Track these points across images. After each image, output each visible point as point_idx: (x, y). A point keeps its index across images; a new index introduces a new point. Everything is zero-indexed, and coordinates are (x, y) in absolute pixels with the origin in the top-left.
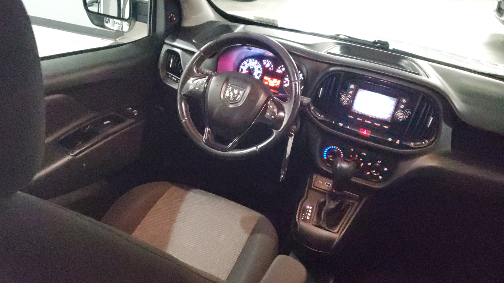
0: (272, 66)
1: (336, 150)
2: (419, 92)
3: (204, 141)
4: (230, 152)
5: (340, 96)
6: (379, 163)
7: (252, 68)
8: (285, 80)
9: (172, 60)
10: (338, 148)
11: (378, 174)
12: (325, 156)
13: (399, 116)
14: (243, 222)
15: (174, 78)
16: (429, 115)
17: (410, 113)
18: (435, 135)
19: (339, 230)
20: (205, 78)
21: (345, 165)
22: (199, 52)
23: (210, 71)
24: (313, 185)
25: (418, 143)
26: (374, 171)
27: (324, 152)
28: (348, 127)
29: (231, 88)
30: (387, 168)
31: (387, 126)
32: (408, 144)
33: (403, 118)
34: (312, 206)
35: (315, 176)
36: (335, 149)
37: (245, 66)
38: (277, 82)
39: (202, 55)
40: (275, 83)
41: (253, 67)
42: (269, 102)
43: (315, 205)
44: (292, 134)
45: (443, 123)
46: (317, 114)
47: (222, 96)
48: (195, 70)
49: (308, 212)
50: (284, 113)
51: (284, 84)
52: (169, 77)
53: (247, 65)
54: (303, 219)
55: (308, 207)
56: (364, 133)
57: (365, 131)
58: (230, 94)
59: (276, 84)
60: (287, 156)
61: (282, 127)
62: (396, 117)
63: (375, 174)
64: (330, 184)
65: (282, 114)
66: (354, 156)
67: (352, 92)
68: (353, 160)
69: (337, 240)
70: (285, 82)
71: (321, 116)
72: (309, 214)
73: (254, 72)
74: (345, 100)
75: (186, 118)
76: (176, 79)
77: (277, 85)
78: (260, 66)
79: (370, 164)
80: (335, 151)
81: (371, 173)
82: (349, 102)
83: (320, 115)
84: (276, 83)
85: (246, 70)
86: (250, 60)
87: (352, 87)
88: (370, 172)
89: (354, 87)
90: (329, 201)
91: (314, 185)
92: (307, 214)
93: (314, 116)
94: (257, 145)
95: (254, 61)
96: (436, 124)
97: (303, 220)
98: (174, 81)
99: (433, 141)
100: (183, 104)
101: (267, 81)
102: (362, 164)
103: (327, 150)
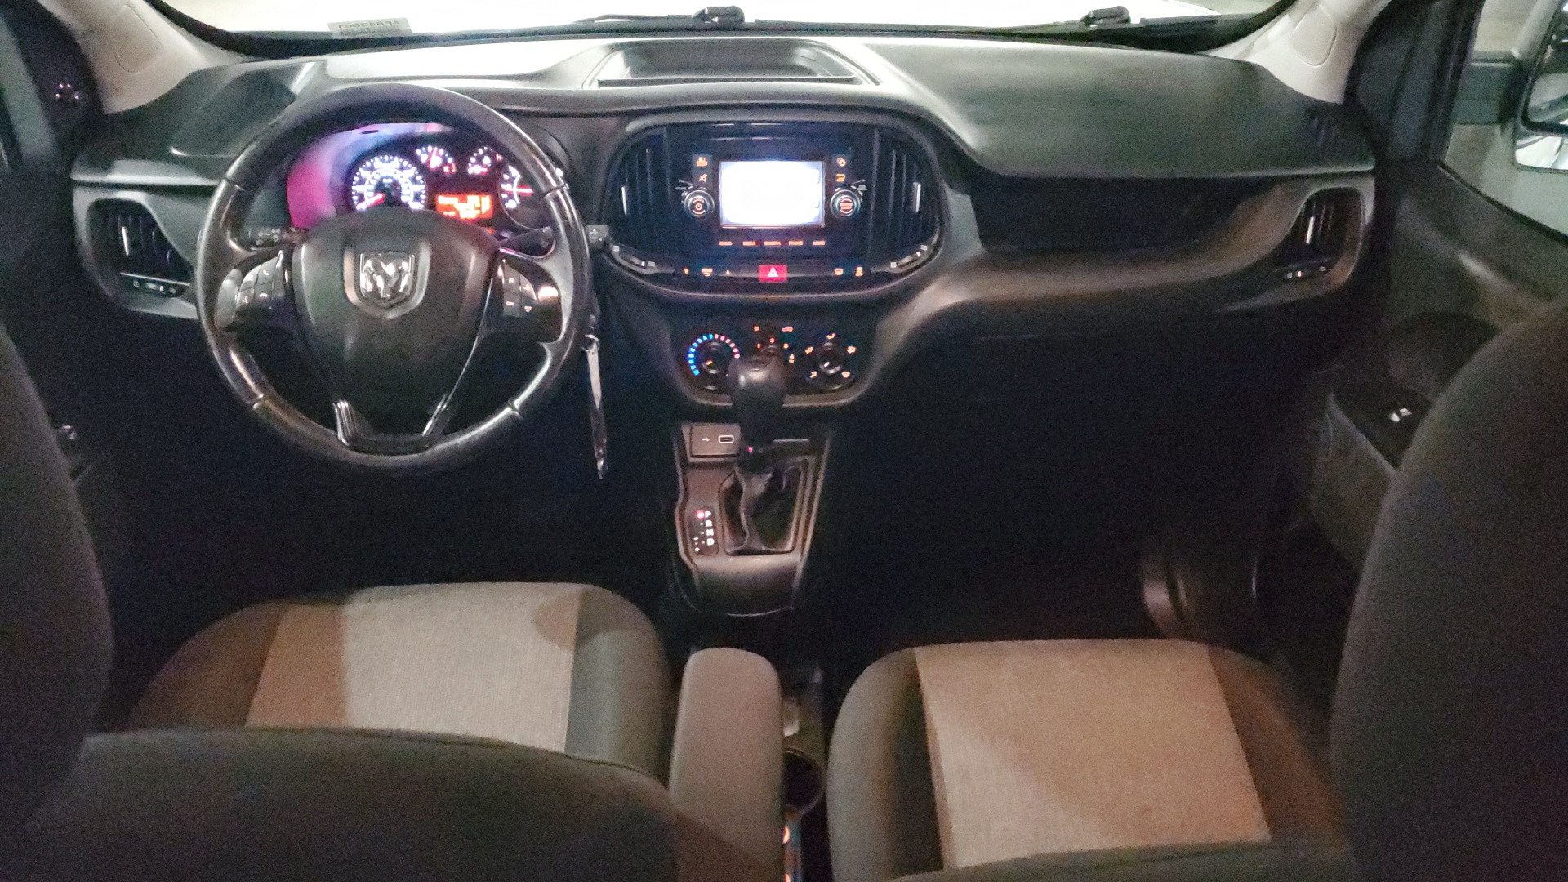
0: (450, 160)
1: (715, 344)
2: (869, 128)
3: (344, 441)
4: (438, 448)
5: (678, 197)
6: (832, 341)
7: (390, 181)
8: (503, 191)
9: (124, 231)
10: (720, 335)
11: (838, 369)
12: (693, 367)
13: (841, 205)
14: (543, 624)
15: (152, 286)
16: (910, 180)
17: (866, 189)
18: (938, 229)
19: (795, 541)
20: (277, 258)
21: (757, 375)
22: (224, 185)
23: (273, 231)
24: (689, 456)
25: (906, 260)
26: (827, 364)
27: (687, 359)
28: (728, 273)
29: (369, 263)
30: (854, 345)
31: (821, 240)
32: (886, 270)
33: (853, 207)
34: (709, 508)
35: (685, 430)
36: (714, 340)
37: (367, 183)
38: (481, 202)
39: (240, 192)
40: (477, 209)
41: (392, 178)
42: (500, 272)
43: (716, 505)
44: (591, 336)
45: (948, 191)
46: (636, 261)
47: (352, 296)
48: (234, 245)
49: (705, 528)
50: (554, 285)
51: (506, 201)
52: (137, 289)
53: (373, 178)
54: (697, 549)
55: (700, 515)
56: (771, 275)
57: (773, 270)
58: (374, 283)
59: (480, 209)
60: (598, 403)
61: (564, 329)
62: (835, 211)
63: (832, 372)
64: (732, 437)
65: (546, 293)
66: (765, 343)
67: (705, 176)
68: (769, 355)
69: (799, 572)
70: (505, 196)
71: (647, 264)
72: (710, 532)
73: (400, 194)
74: (697, 202)
75: (261, 396)
76: (161, 288)
77: (484, 211)
78: (412, 171)
79: (810, 350)
80: (714, 347)
81: (820, 373)
82: (708, 204)
83: (643, 264)
84: (478, 205)
85: (372, 194)
86: (377, 162)
87: (702, 162)
88: (816, 368)
89: (707, 162)
90: (748, 479)
91: (691, 452)
92: (702, 533)
93: (630, 270)
94: (509, 401)
95: (389, 161)
96: (932, 196)
97: (700, 553)
98: (155, 292)
99: (938, 244)
100: (235, 358)
101: (450, 208)
102: (792, 357)
103: (693, 350)
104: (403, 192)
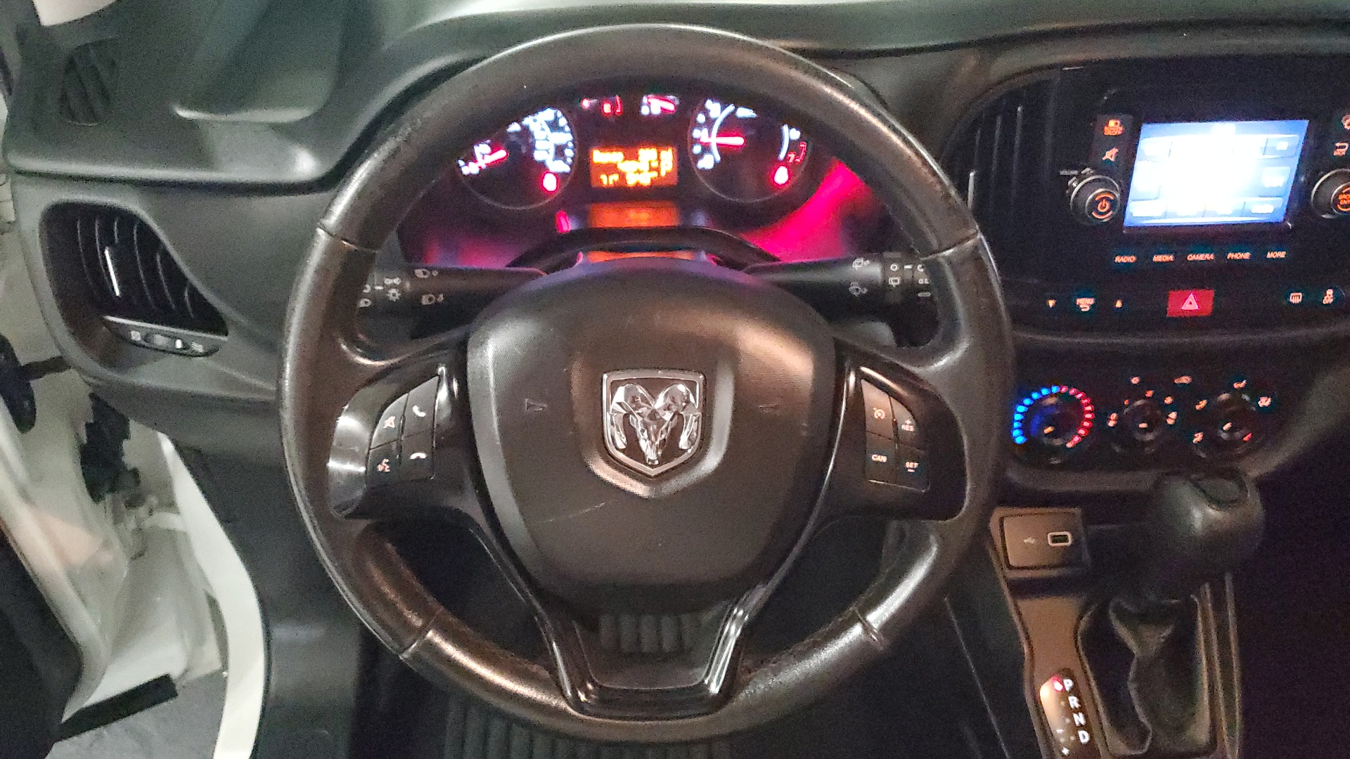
1: (1057, 400)
5: (1062, 187)
6: (1238, 390)
8: (694, 142)
10: (1069, 389)
11: (1240, 432)
12: (1017, 431)
24: (1005, 568)
26: (1226, 425)
28: (1119, 304)
30: (1270, 396)
31: (1282, 251)
36: (1058, 394)
38: (659, 159)
40: (652, 169)
51: (698, 157)
54: (1066, 752)
56: (1186, 306)
57: (1191, 298)
59: (658, 170)
64: (1070, 535)
67: (1115, 151)
70: (697, 149)
75: (420, 623)
76: (179, 344)
77: (663, 174)
79: (1201, 405)
80: (1055, 404)
84: (655, 164)
87: (1113, 127)
89: (1121, 129)
91: (1007, 562)
101: (611, 168)
102: (1173, 415)
103: (1021, 409)
104: (538, 145)
